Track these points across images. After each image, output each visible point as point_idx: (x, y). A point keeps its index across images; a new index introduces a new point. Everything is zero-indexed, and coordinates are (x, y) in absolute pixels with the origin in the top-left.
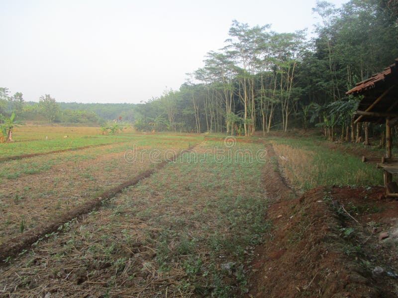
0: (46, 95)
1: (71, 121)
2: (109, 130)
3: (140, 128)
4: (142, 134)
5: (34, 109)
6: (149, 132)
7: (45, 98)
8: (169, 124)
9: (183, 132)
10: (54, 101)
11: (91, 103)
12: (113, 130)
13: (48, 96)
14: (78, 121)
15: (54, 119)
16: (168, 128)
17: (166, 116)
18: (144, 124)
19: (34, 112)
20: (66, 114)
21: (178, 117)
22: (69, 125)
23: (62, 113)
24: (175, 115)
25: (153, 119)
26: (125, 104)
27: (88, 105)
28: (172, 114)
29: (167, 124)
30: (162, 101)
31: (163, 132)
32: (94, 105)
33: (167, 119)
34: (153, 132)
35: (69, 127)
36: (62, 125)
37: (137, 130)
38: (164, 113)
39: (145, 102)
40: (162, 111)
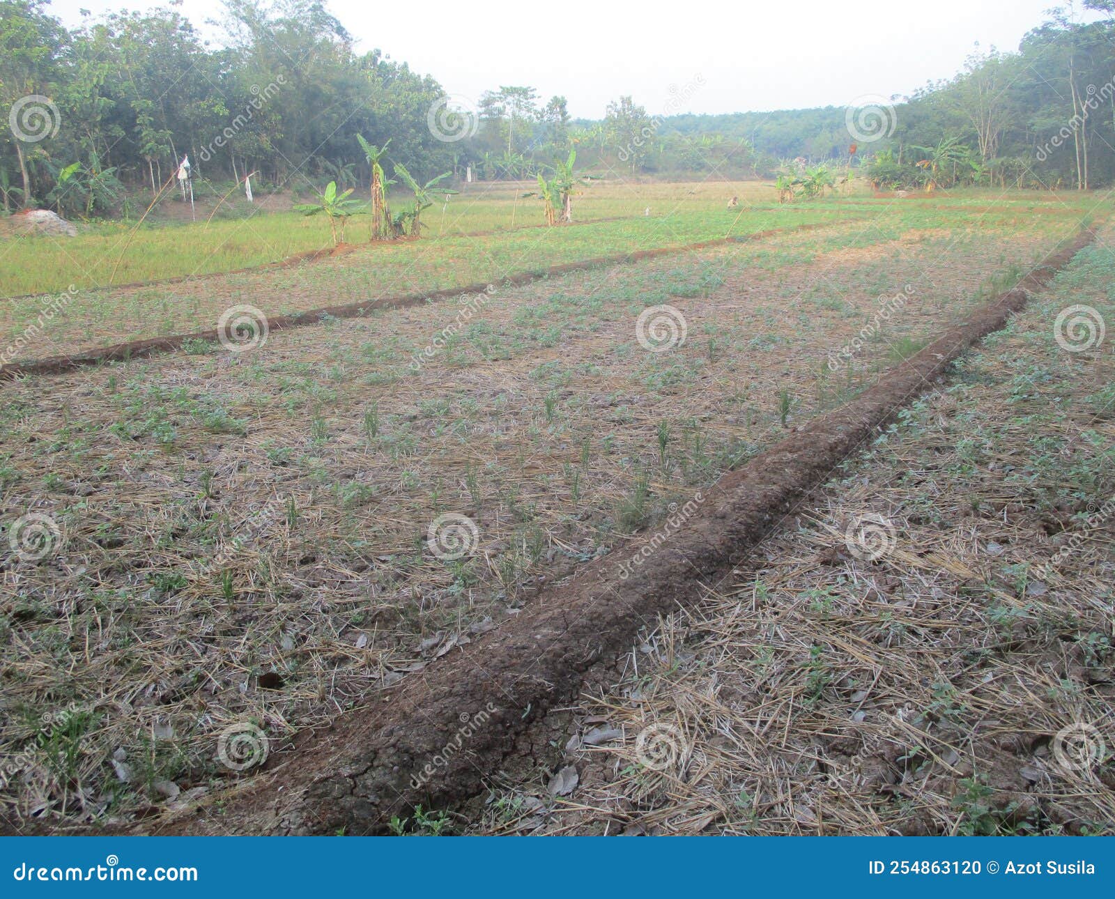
0: (622, 98)
1: (684, 167)
2: (800, 188)
3: (885, 179)
4: (893, 196)
5: (592, 140)
6: (915, 191)
7: (620, 106)
8: (980, 163)
9: (1026, 186)
10: (642, 113)
11: (731, 112)
12: (808, 186)
13: (627, 101)
14: (701, 166)
15: (642, 163)
16: (977, 176)
17: (971, 140)
18: (899, 164)
19: (594, 146)
20: (669, 147)
21: (1011, 141)
22: (677, 179)
23: (662, 147)
24: (999, 135)
25: (930, 149)
26: (829, 108)
27: (724, 119)
28: (992, 131)
29: (971, 163)
30: (956, 92)
31: (957, 189)
32: (739, 117)
33: (975, 147)
34: (929, 189)
35: (681, 185)
36: (662, 179)
37: (877, 185)
38: (965, 127)
39: (906, 98)
40: (958, 123)
